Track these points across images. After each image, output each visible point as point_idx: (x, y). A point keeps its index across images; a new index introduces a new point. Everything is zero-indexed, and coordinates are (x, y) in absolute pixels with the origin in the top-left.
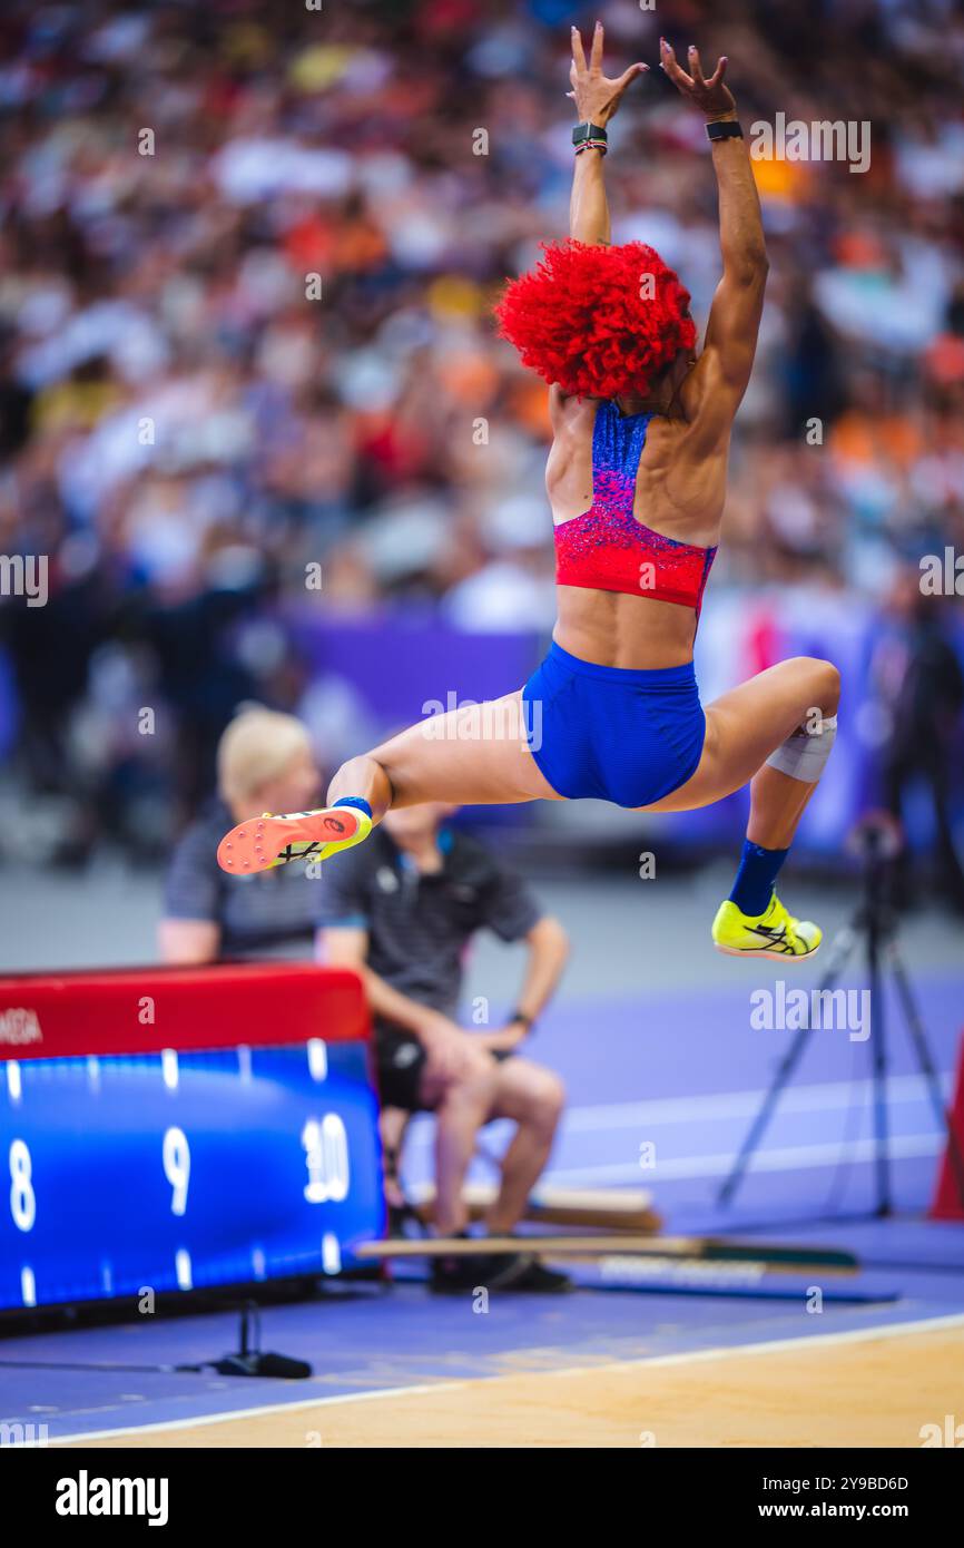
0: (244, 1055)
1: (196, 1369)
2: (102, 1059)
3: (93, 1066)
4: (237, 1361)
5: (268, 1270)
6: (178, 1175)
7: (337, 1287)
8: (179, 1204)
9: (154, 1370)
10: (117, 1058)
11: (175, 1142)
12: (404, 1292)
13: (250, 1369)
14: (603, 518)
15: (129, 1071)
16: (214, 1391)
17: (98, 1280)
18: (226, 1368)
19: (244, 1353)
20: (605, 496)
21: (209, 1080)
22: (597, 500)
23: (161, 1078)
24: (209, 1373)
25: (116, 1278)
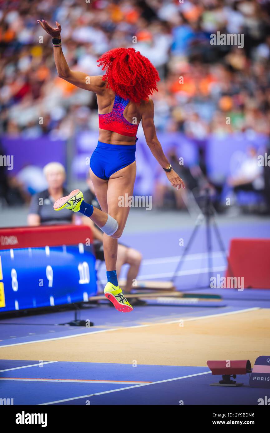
0: (64, 248)
1: (63, 324)
2: (32, 249)
3: (30, 250)
4: (74, 322)
5: (72, 301)
6: (50, 277)
7: (87, 305)
8: (50, 285)
9: (53, 325)
10: (36, 248)
11: (49, 269)
12: (102, 306)
13: (78, 324)
14: (115, 114)
15: (38, 251)
16: (71, 329)
17: (32, 304)
18: (72, 324)
19: (76, 320)
20: (116, 109)
21: (56, 253)
22: (114, 110)
23: (45, 253)
24: (67, 325)
25: (37, 303)
